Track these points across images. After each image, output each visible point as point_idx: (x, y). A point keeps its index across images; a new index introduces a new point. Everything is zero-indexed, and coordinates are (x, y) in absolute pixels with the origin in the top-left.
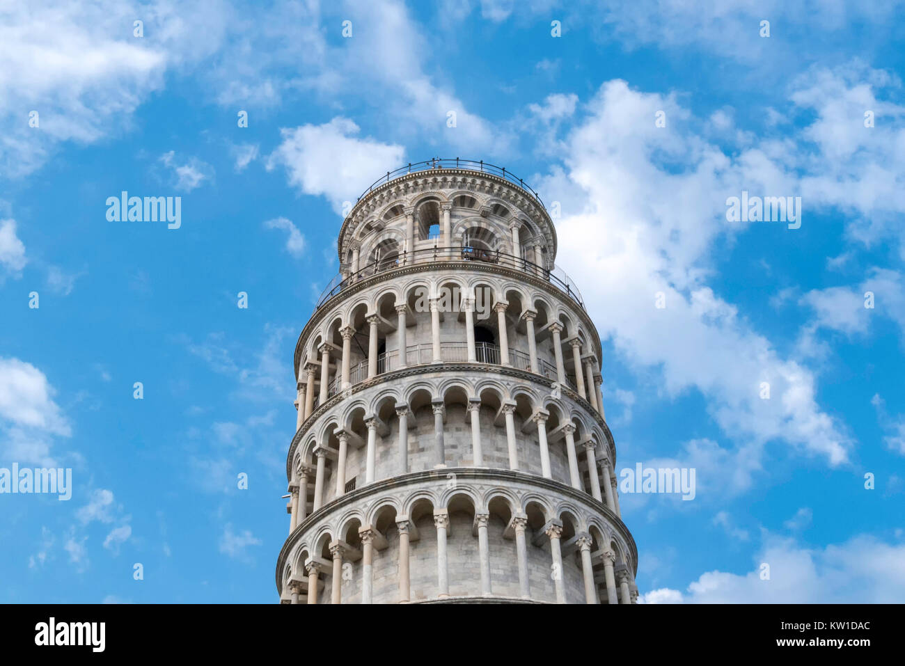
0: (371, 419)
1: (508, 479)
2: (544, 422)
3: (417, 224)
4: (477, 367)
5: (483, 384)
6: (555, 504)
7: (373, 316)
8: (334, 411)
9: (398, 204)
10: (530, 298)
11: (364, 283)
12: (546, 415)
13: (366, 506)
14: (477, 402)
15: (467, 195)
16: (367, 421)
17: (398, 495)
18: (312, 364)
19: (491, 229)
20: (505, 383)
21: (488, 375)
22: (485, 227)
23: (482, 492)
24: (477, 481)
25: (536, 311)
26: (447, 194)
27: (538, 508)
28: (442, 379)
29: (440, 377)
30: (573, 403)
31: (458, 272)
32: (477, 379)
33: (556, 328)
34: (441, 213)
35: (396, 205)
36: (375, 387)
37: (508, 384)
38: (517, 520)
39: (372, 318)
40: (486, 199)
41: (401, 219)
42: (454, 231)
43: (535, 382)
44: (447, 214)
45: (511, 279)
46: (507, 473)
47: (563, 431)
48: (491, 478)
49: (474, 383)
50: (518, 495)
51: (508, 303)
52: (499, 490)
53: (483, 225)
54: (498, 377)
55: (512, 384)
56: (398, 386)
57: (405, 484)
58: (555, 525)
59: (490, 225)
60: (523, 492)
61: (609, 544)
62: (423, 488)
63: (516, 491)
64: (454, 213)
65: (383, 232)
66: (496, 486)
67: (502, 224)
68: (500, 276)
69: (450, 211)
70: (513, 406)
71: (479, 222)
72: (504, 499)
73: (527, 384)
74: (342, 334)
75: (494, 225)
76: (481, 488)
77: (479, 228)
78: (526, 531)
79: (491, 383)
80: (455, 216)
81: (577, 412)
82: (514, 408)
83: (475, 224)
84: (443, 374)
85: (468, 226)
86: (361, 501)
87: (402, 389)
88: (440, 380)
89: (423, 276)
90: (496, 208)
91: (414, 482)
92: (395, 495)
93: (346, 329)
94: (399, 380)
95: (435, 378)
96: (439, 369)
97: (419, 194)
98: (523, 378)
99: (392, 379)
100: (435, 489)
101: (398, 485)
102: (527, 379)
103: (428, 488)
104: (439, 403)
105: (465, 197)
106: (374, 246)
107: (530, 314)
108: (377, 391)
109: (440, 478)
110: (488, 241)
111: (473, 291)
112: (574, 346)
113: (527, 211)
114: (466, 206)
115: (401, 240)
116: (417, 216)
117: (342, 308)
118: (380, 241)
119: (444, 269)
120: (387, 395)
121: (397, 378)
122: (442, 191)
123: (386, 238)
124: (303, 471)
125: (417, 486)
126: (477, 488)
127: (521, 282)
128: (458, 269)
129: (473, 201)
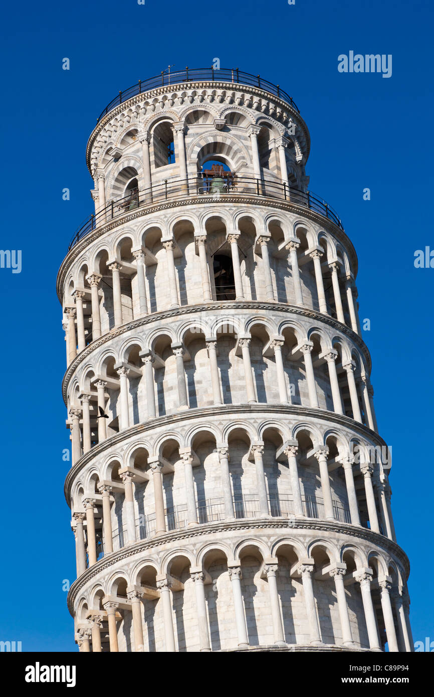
0: (121, 367)
1: (244, 412)
2: (279, 348)
3: (152, 149)
4: (211, 306)
5: (217, 322)
6: (291, 425)
7: (113, 263)
8: (90, 360)
9: (133, 128)
10: (263, 221)
11: (102, 229)
12: (281, 341)
13: (122, 450)
15: (199, 109)
16: (117, 369)
17: (148, 438)
18: (70, 308)
19: (228, 142)
20: (239, 317)
21: (222, 312)
22: (222, 141)
23: (221, 426)
24: (216, 418)
26: (178, 112)
27: (275, 432)
28: (180, 322)
29: (178, 321)
30: (311, 321)
31: (189, 207)
32: (212, 318)
33: (292, 246)
34: (175, 134)
35: (130, 129)
36: (121, 336)
37: (242, 317)
38: (254, 448)
39: (112, 265)
40: (219, 111)
41: (137, 144)
42: (188, 152)
43: (270, 310)
44: (180, 134)
45: (243, 205)
47: (300, 351)
48: (228, 413)
49: (210, 322)
50: (255, 424)
52: (236, 422)
53: (219, 139)
54: (233, 311)
55: (245, 317)
56: (141, 334)
57: (153, 427)
58: (290, 446)
59: (226, 138)
60: (259, 421)
61: (348, 448)
62: (169, 430)
63: (251, 422)
64: (189, 131)
65: (121, 160)
66: (234, 420)
67: (239, 133)
68: (232, 204)
69: (183, 130)
70: (247, 339)
71: (215, 136)
72: (242, 429)
73: (262, 312)
74: (89, 281)
75: (231, 136)
77: (216, 144)
79: (227, 318)
82: (249, 341)
83: (211, 140)
84: (179, 317)
85: (203, 144)
86: (118, 445)
87: (144, 337)
88: (178, 324)
89: (156, 217)
90: (231, 116)
91: (160, 425)
92: (145, 439)
93: (91, 277)
94: (141, 327)
95: (172, 322)
97: (150, 116)
98: (257, 308)
99: (135, 327)
100: (179, 430)
101: (147, 429)
102: (262, 309)
103: (173, 430)
104: (179, 347)
105: (197, 111)
106: (116, 174)
107: (264, 239)
108: (123, 340)
109: (183, 419)
110: (228, 154)
111: (204, 226)
112: (314, 258)
113: (267, 111)
114: (201, 121)
115: (139, 168)
116: (152, 140)
117: (87, 253)
118: (121, 169)
119: (175, 206)
120: (133, 343)
121: (139, 326)
122: (174, 108)
123: (126, 166)
124: (73, 413)
125: (164, 428)
126: (216, 423)
127: (254, 206)
128: (188, 204)
129: (206, 114)
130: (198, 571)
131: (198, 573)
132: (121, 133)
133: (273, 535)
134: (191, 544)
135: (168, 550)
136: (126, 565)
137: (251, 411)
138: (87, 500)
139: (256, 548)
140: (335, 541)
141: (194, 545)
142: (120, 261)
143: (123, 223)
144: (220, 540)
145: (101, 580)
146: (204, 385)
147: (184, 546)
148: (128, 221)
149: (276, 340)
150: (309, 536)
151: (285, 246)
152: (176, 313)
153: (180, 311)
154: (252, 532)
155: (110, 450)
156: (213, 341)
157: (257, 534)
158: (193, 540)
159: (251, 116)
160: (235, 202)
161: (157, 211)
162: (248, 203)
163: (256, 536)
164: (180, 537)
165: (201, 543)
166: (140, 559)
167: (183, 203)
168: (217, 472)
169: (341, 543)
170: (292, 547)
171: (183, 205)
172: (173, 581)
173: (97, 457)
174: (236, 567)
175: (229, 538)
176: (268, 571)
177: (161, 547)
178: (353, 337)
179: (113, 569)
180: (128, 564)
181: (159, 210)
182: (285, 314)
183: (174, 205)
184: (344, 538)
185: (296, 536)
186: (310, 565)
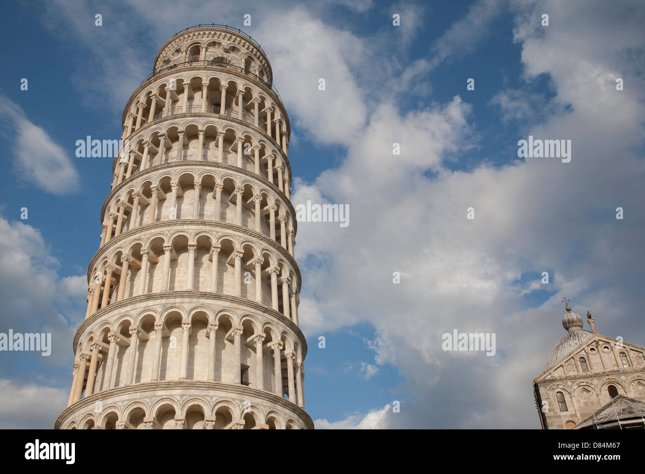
0: (147, 143)
1: (214, 166)
2: (241, 143)
3: (188, 56)
4: (206, 115)
5: (207, 123)
6: (241, 180)
7: (154, 95)
9: (179, 47)
10: (242, 85)
12: (243, 139)
15: (216, 41)
17: (154, 175)
19: (229, 59)
20: (221, 123)
21: (211, 119)
23: (199, 172)
24: (197, 167)
25: (245, 91)
26: (205, 40)
28: (185, 121)
31: (202, 71)
32: (204, 121)
33: (257, 101)
34: (201, 50)
40: (227, 44)
41: (180, 55)
42: (207, 58)
44: (204, 50)
45: (232, 75)
48: (205, 165)
49: (203, 123)
50: (220, 174)
51: (228, 86)
52: (208, 171)
53: (225, 56)
54: (217, 120)
55: (224, 124)
56: (162, 126)
57: (157, 170)
59: (228, 56)
60: (223, 173)
61: (273, 202)
63: (218, 172)
64: (208, 49)
65: (171, 63)
67: (236, 56)
69: (206, 49)
70: (224, 134)
71: (222, 54)
72: (211, 176)
74: (139, 107)
75: (231, 56)
76: (199, 170)
77: (222, 58)
78: (222, 192)
79: (213, 122)
80: (209, 51)
83: (220, 56)
84: (185, 118)
85: (216, 56)
90: (233, 47)
91: (162, 168)
92: (152, 176)
93: (140, 104)
95: (181, 120)
97: (190, 42)
98: (231, 121)
100: (173, 171)
101: (154, 171)
102: (235, 122)
103: (169, 171)
104: (182, 132)
105: (215, 42)
107: (241, 93)
109: (176, 166)
111: (208, 80)
112: (267, 114)
113: (252, 51)
114: (216, 47)
116: (188, 52)
122: (203, 39)
125: (164, 170)
126: (196, 170)
127: (238, 77)
129: (220, 44)
130: (169, 245)
132: (173, 50)
133: (220, 232)
134: (167, 231)
135: (152, 234)
136: (124, 243)
137: (218, 167)
139: (208, 238)
140: (259, 245)
141: (169, 231)
142: (158, 95)
143: (162, 77)
144: (186, 230)
145: (108, 254)
147: (162, 231)
148: (166, 76)
149: (240, 138)
150: (243, 237)
151: (252, 102)
152: (184, 116)
153: (186, 115)
154: (207, 228)
156: (203, 131)
157: (210, 229)
158: (169, 228)
159: (244, 50)
160: (228, 73)
162: (235, 75)
163: (209, 230)
164: (161, 226)
165: (173, 230)
166: (133, 239)
167: (199, 69)
169: (263, 247)
170: (232, 241)
171: (199, 70)
172: (152, 253)
174: (193, 246)
175: (192, 229)
177: (148, 232)
178: (283, 155)
179: (117, 245)
180: (126, 243)
181: (185, 71)
182: (247, 128)
183: (193, 69)
184: (265, 245)
185: (234, 235)
186: (241, 253)
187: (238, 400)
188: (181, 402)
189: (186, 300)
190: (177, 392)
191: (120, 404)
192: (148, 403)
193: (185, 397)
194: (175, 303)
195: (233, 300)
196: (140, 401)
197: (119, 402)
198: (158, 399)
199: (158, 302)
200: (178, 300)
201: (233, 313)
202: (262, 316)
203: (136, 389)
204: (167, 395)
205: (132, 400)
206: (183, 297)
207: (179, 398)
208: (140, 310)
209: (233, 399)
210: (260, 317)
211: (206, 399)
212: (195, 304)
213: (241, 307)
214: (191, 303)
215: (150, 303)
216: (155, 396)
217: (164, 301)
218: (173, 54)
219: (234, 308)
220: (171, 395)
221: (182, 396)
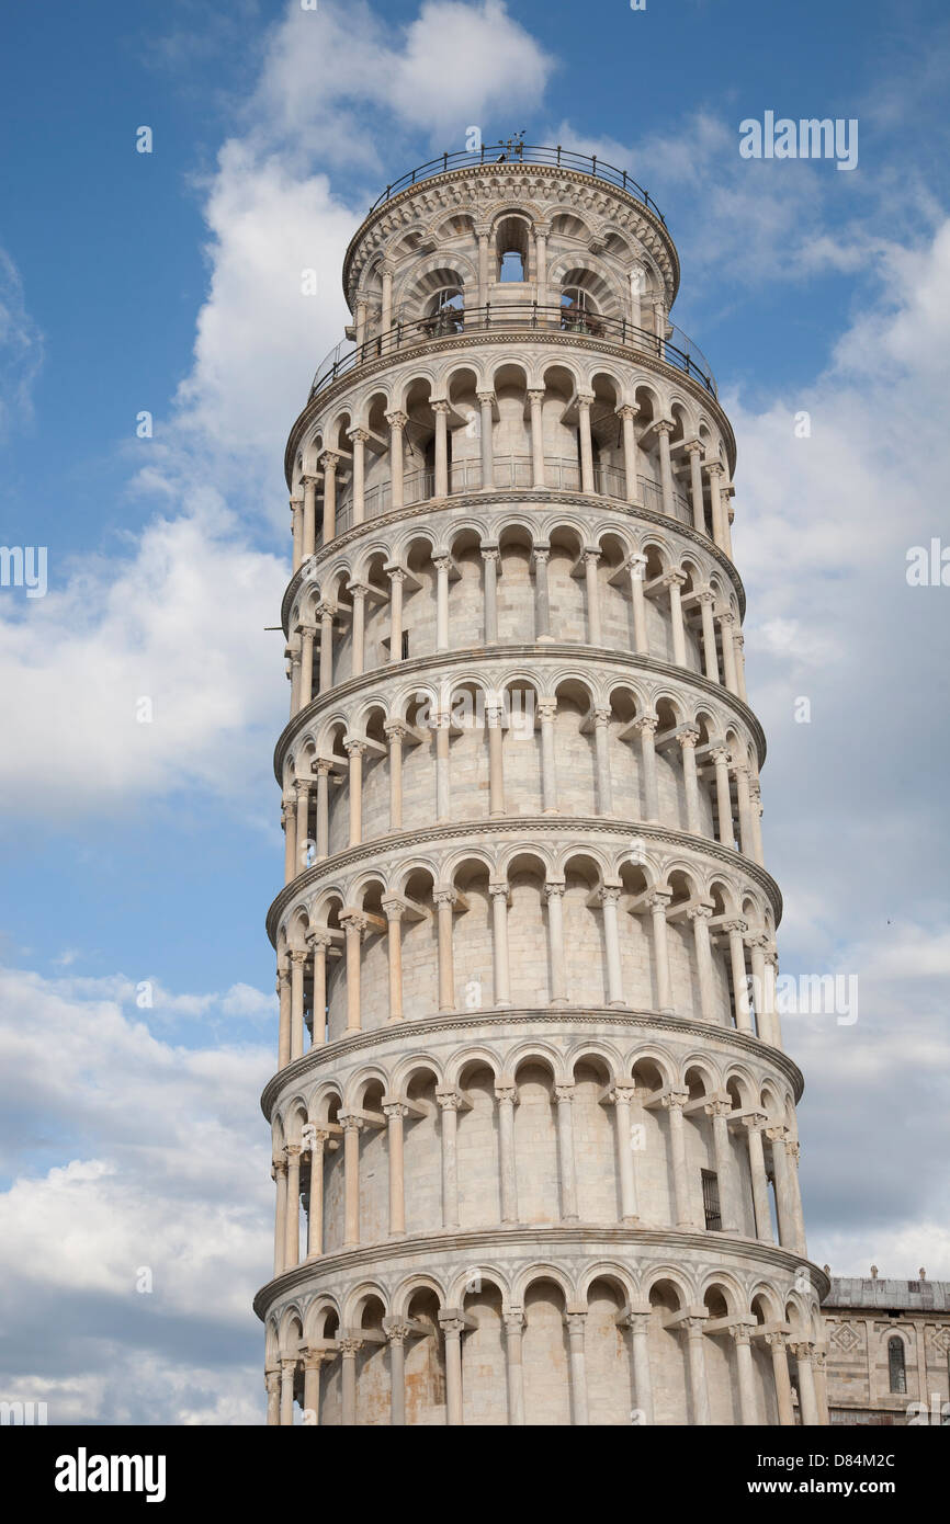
0: (443, 558)
1: (636, 666)
2: (679, 587)
3: (492, 250)
4: (597, 502)
5: (604, 526)
7: (441, 402)
8: (381, 537)
9: (463, 213)
10: (665, 400)
11: (426, 347)
12: (683, 578)
14: (596, 553)
15: (570, 213)
16: (436, 560)
17: (488, 671)
18: (331, 454)
19: (602, 275)
20: (633, 528)
21: (611, 514)
22: (593, 270)
23: (603, 680)
24: (597, 664)
25: (672, 420)
26: (543, 207)
27: (669, 705)
28: (548, 514)
29: (545, 511)
30: (713, 560)
33: (696, 449)
34: (531, 239)
35: (459, 214)
36: (447, 511)
37: (637, 530)
38: (645, 720)
39: (438, 405)
40: (600, 224)
41: (469, 239)
42: (550, 271)
43: (670, 529)
44: (541, 242)
45: (643, 369)
46: (636, 657)
47: (698, 599)
48: (615, 662)
49: (592, 524)
50: (649, 688)
52: (624, 677)
53: (592, 267)
54: (624, 518)
55: (641, 530)
56: (484, 516)
57: (498, 657)
58: (691, 731)
59: (601, 268)
60: (654, 685)
62: (524, 667)
63: (645, 682)
64: (551, 242)
65: (435, 255)
66: (620, 674)
67: (617, 267)
68: (629, 363)
69: (547, 238)
70: (642, 562)
71: (586, 261)
72: (627, 690)
73: (661, 530)
74: (389, 420)
75: (607, 268)
76: (602, 675)
77: (585, 271)
79: (615, 525)
80: (553, 247)
81: (715, 574)
82: (643, 565)
83: (581, 265)
84: (548, 506)
85: (571, 267)
86: (432, 671)
87: (489, 521)
88: (545, 514)
89: (519, 351)
90: (612, 238)
91: (511, 656)
92: (482, 671)
93: (395, 413)
94: (485, 506)
95: (537, 510)
96: (545, 498)
97: (496, 204)
98: (656, 523)
99: (474, 504)
100: (539, 669)
101: (487, 658)
102: (662, 525)
103: (530, 667)
104: (543, 549)
105: (568, 215)
106: (420, 276)
107: (665, 426)
108: (451, 518)
109: (547, 655)
110: (595, 293)
112: (712, 474)
114: (567, 231)
115: (467, 274)
116: (495, 238)
117: (389, 378)
118: (431, 268)
119: (551, 343)
120: (467, 526)
121: (482, 503)
122: (535, 201)
123: (441, 266)
124: (326, 610)
125: (515, 662)
126: (597, 673)
127: (656, 374)
128: (571, 345)
129: (579, 223)
130: (558, 882)
131: (558, 884)
132: (442, 214)
133: (667, 854)
134: (548, 841)
135: (511, 842)
136: (434, 851)
137: (645, 668)
138: (356, 743)
139: (642, 867)
140: (736, 881)
141: (555, 842)
142: (452, 401)
143: (463, 346)
144: (595, 843)
145: (381, 867)
146: (562, 614)
147: (539, 841)
149: (678, 576)
150: (710, 866)
151: (683, 446)
153: (552, 496)
155: (414, 676)
156: (594, 551)
157: (646, 846)
158: (554, 834)
159: (636, 246)
161: (522, 342)
162: (651, 368)
165: (565, 841)
166: (462, 846)
167: (561, 342)
168: (576, 745)
170: (687, 875)
171: (561, 344)
173: (386, 683)
174: (619, 889)
175: (608, 844)
176: (655, 904)
177: (500, 836)
179: (409, 853)
180: (439, 851)
181: (526, 342)
183: (547, 340)
185: (694, 861)
186: (709, 907)
187: (742, 1270)
188: (640, 1273)
189: (618, 1029)
190: (628, 1250)
191: (505, 1265)
192: (570, 1271)
193: (646, 1263)
194: (595, 1035)
195: (712, 1033)
196: (552, 1263)
197: (502, 1260)
198: (591, 1264)
199: (556, 1027)
200: (601, 1028)
201: (712, 1063)
202: (757, 1065)
203: (541, 1237)
204: (609, 1256)
205: (533, 1259)
206: (611, 1021)
207: (635, 1266)
208: (514, 1041)
209: (733, 1269)
210: (754, 1069)
211: (687, 1269)
212: (638, 1041)
213: (725, 1048)
214: (628, 1036)
215: (539, 1028)
216: (584, 1256)
217: (569, 1027)
218: (442, 229)
219: (712, 1051)
220: (618, 1257)
221: (640, 1259)
